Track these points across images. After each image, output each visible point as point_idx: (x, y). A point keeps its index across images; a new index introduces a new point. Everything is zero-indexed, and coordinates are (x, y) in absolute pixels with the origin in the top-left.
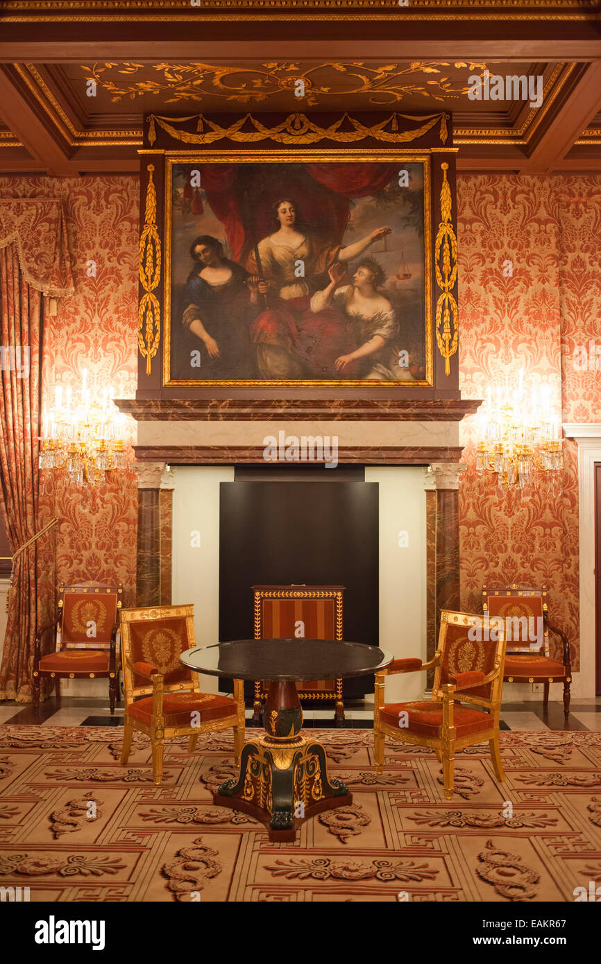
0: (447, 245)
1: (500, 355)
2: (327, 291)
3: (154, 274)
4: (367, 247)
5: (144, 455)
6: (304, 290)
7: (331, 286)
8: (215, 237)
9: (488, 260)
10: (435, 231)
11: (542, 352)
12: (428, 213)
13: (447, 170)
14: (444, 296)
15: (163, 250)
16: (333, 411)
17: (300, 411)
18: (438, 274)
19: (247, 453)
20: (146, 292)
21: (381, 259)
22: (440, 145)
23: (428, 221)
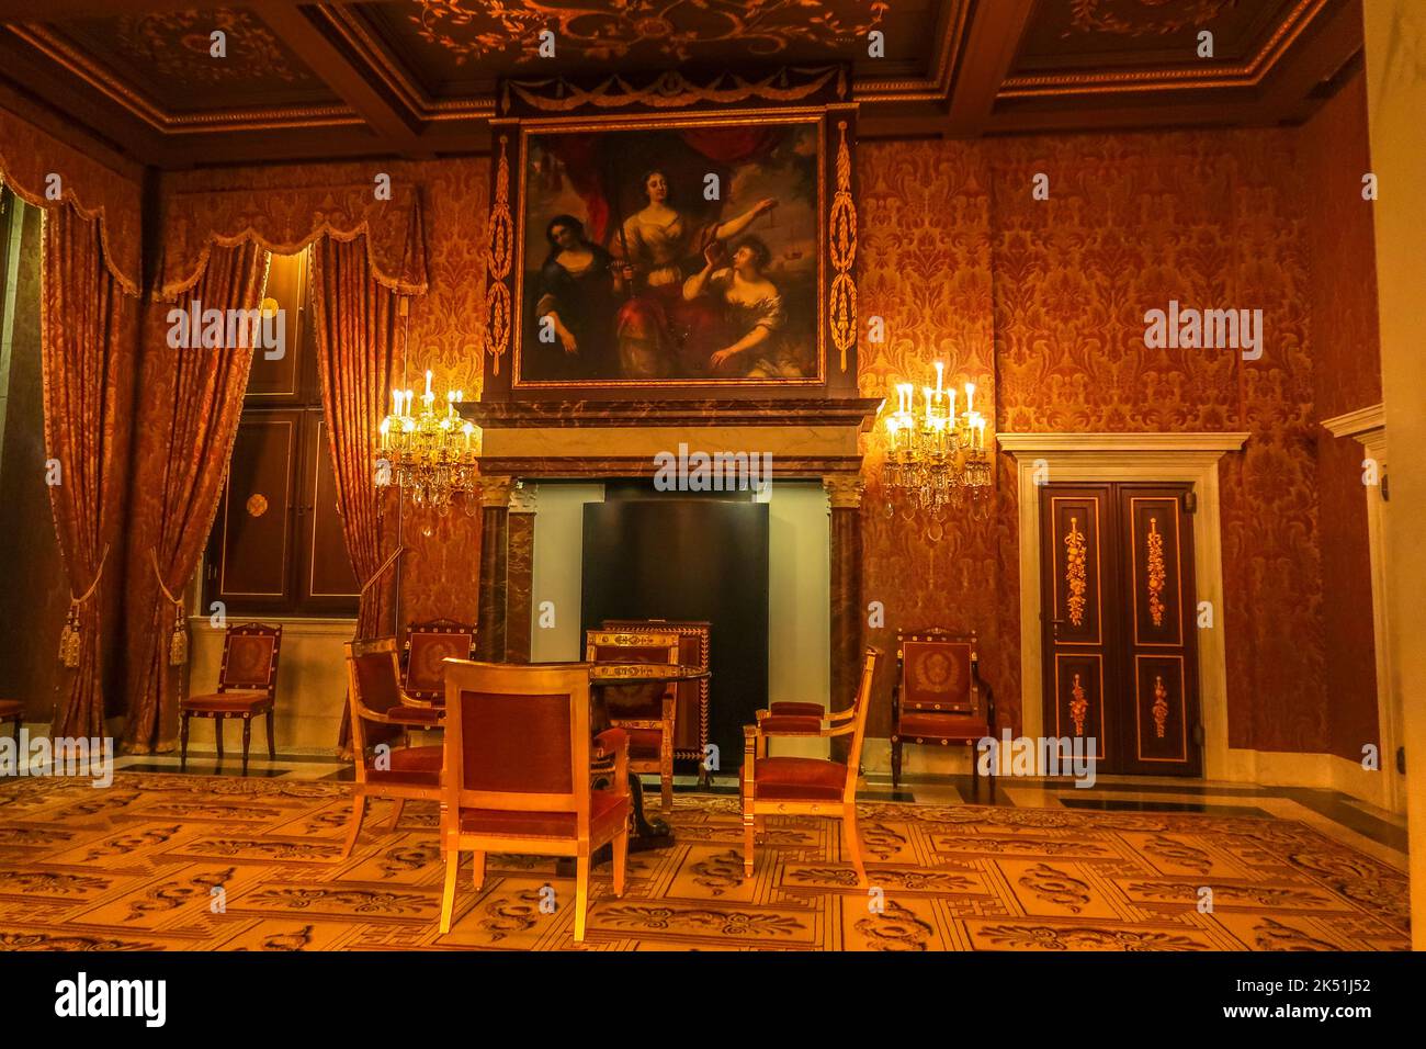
0: (844, 218)
1: (919, 354)
2: (702, 276)
3: (505, 259)
4: (749, 223)
5: (488, 468)
6: (676, 275)
7: (707, 269)
8: (576, 216)
9: (906, 241)
10: (830, 201)
11: (970, 350)
12: (822, 180)
13: (846, 130)
14: (840, 277)
15: (515, 233)
16: (704, 413)
17: (666, 414)
18: (833, 252)
19: (606, 465)
20: (495, 281)
21: (766, 236)
22: (836, 100)
23: (821, 190)
